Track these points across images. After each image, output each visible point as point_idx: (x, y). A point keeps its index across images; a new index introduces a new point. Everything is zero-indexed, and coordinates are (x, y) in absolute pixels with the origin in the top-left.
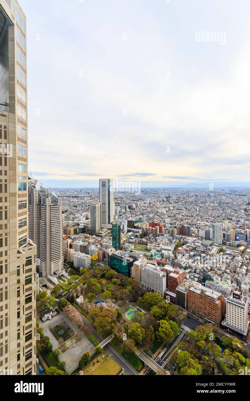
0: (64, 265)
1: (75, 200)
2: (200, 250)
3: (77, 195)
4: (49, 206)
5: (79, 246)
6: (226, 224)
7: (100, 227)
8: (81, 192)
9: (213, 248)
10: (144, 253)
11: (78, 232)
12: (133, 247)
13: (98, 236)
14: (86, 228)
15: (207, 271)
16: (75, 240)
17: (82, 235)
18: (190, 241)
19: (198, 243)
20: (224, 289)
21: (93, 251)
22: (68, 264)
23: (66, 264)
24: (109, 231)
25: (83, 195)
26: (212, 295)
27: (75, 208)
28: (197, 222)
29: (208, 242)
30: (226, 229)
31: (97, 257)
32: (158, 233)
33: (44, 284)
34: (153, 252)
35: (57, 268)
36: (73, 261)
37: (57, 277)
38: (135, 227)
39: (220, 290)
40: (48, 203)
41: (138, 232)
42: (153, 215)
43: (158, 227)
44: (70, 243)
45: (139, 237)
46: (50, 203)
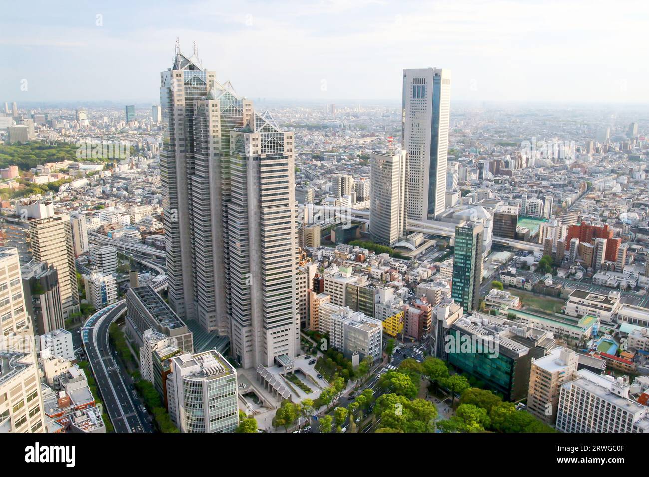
0: (302, 340)
1: (318, 137)
3: (321, 122)
5: (344, 287)
7: (402, 229)
10: (557, 325)
11: (333, 239)
12: (516, 301)
13: (397, 256)
14: (358, 230)
16: (326, 264)
17: (345, 251)
21: (389, 307)
22: (311, 338)
23: (308, 338)
24: (432, 243)
27: (319, 163)
31: (401, 326)
32: (603, 261)
33: (248, 390)
34: (587, 326)
35: (283, 348)
36: (329, 332)
37: (283, 375)
38: (519, 237)
41: (531, 253)
42: (574, 196)
43: (605, 241)
44: (316, 275)
45: (533, 269)
46: (259, 149)
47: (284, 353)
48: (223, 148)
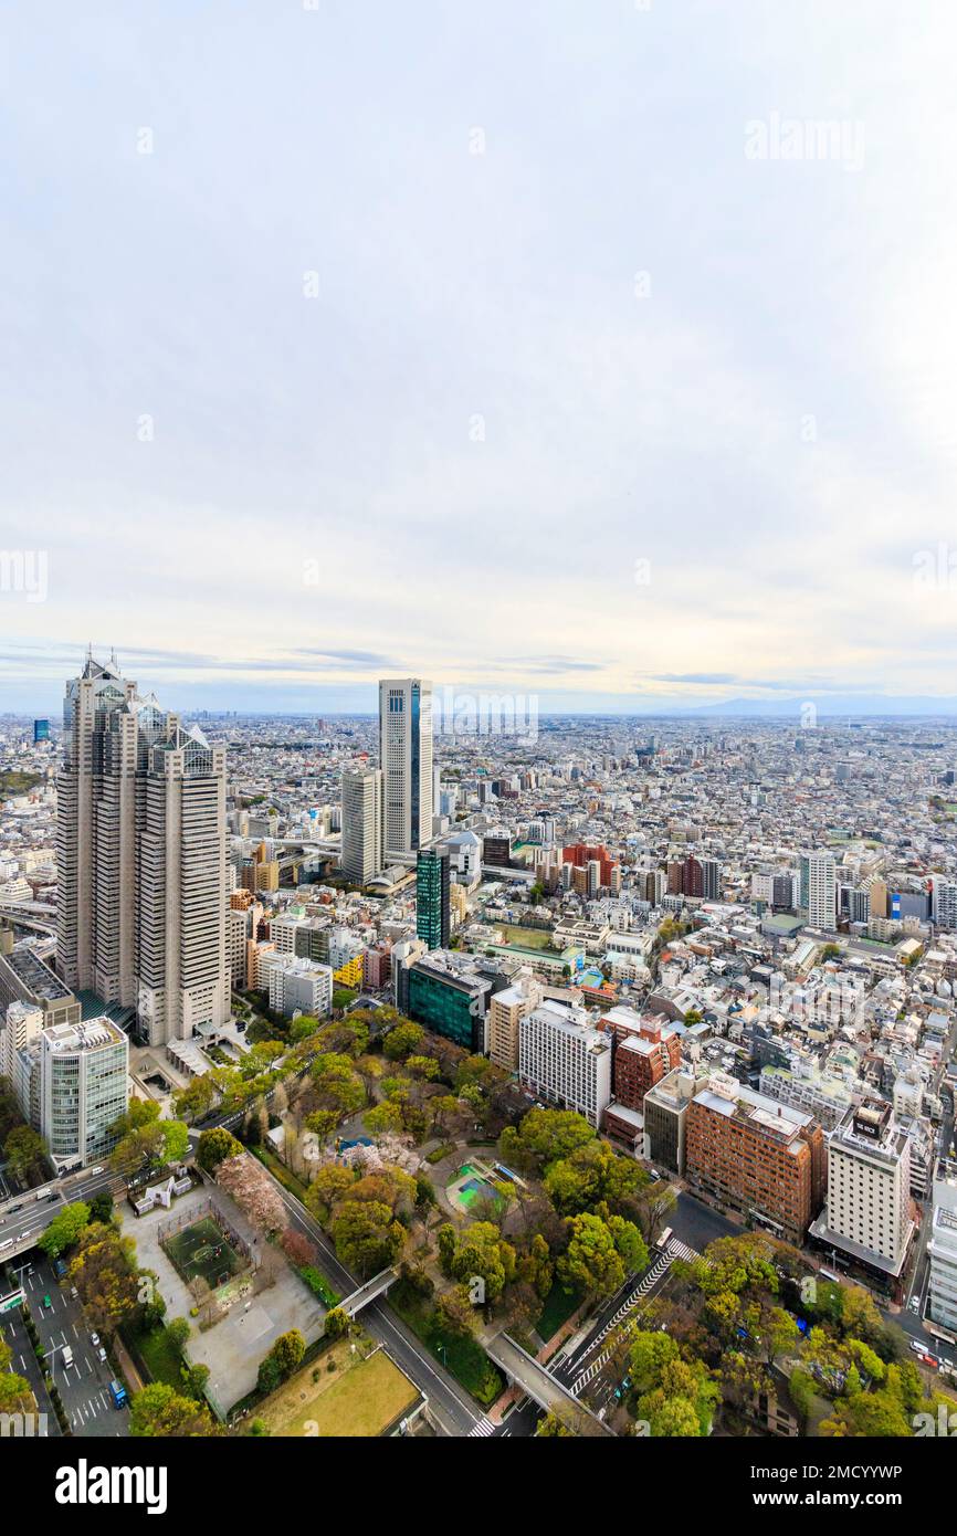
0: (234, 1001)
1: (296, 758)
2: (749, 954)
3: (304, 741)
4: (175, 780)
5: (294, 932)
6: (855, 855)
7: (379, 862)
8: (320, 727)
9: (798, 943)
10: (538, 959)
11: (296, 880)
12: (498, 937)
13: (371, 894)
14: (328, 865)
15: (767, 1030)
16: (282, 909)
17: (311, 892)
18: (715, 919)
19: (744, 924)
20: (829, 1101)
21: (345, 951)
22: (247, 999)
23: (243, 1000)
24: (414, 876)
25: (326, 741)
26: (776, 1122)
27: (292, 790)
28: (749, 846)
29: (784, 923)
30: (855, 872)
31: (359, 975)
32: (598, 885)
33: (152, 1074)
34: (573, 957)
35: (205, 1013)
36: (268, 988)
37: (203, 1048)
38: (511, 864)
39: (811, 1103)
40: (172, 768)
41: (523, 882)
42: (583, 817)
43: (598, 863)
44: (262, 920)
45: (524, 899)
46: (182, 768)
47: (207, 1019)
48: (139, 769)
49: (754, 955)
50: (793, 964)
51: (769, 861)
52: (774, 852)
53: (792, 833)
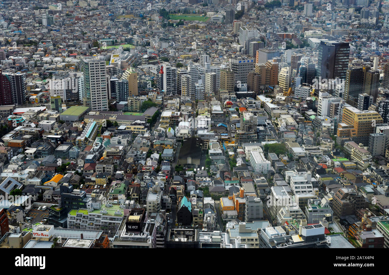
2: (53, 138)
6: (118, 56)
9: (85, 124)
15: (70, 187)
18: (24, 118)
19: (47, 118)
20: (112, 219)
26: (80, 243)
28: (45, 59)
29: (76, 111)
30: (118, 68)
39: (101, 224)
49: (56, 138)
50: (83, 139)
51: (60, 69)
52: (64, 61)
53: (74, 46)
